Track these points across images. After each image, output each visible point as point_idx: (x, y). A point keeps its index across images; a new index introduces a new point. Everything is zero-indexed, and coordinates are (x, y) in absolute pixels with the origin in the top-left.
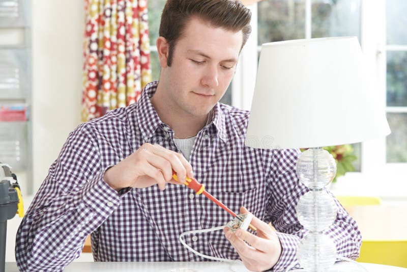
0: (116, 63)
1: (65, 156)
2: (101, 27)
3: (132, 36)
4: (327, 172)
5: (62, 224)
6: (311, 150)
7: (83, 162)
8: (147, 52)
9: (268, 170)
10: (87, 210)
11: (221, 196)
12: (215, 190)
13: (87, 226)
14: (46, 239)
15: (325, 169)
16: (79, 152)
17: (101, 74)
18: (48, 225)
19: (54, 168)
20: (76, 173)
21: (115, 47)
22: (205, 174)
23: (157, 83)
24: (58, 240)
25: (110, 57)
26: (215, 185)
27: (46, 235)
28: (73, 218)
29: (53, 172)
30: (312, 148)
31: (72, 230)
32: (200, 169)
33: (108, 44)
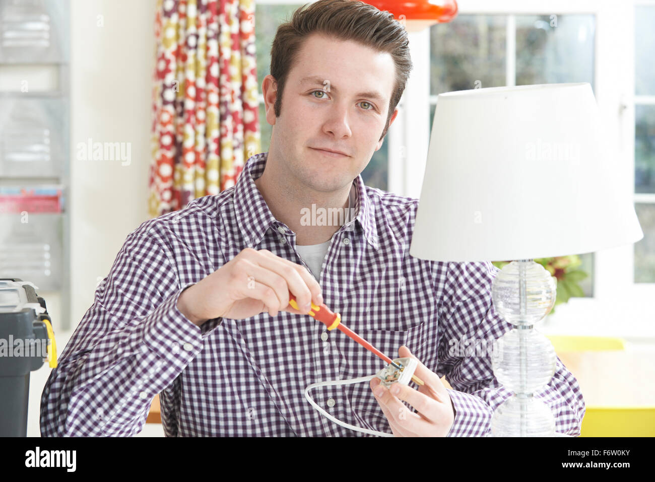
0: (204, 121)
1: (120, 272)
2: (181, 64)
3: (229, 79)
4: (541, 299)
5: (112, 380)
6: (516, 263)
7: (149, 282)
8: (253, 103)
9: (439, 293)
10: (151, 357)
11: (370, 336)
12: (361, 327)
13: (152, 381)
14: (88, 403)
15: (537, 294)
16: (143, 266)
17: (179, 138)
18: (90, 381)
19: (102, 291)
20: (137, 298)
21: (203, 95)
22: (346, 302)
23: (265, 155)
24: (106, 406)
25: (194, 112)
26: (361, 319)
27: (87, 397)
28: (129, 369)
29: (102, 297)
30: (517, 261)
31: (127, 389)
32: (337, 293)
33: (192, 91)
